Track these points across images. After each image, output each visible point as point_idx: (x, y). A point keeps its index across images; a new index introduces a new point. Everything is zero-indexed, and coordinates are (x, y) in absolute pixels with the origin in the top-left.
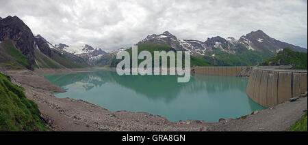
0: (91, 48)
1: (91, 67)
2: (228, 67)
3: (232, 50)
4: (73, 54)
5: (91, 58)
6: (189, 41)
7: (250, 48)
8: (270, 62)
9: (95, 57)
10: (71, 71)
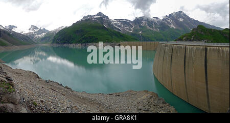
0: (36, 28)
1: (36, 44)
2: (151, 42)
3: (156, 28)
4: (20, 34)
5: (37, 36)
6: (120, 20)
7: (172, 26)
8: (185, 38)
9: (40, 36)
10: (17, 48)
